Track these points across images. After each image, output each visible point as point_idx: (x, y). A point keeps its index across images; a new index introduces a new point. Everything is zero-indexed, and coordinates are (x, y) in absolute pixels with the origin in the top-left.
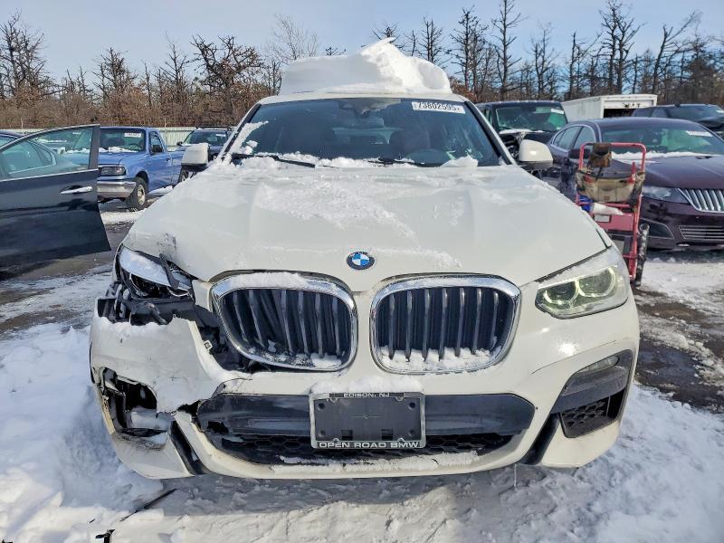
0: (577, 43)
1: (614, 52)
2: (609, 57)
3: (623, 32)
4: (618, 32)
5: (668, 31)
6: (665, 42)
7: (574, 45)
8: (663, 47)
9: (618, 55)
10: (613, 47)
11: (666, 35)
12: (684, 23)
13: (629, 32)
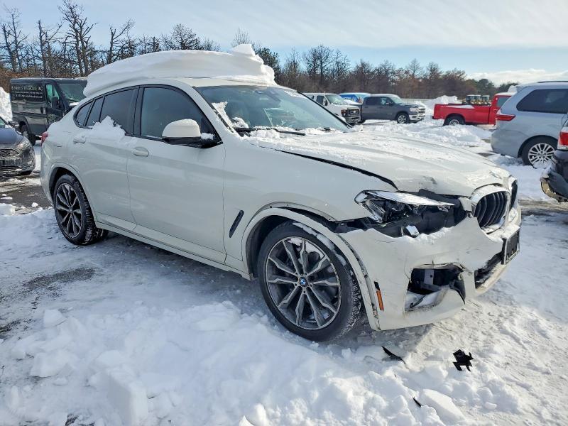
0: (43, 29)
1: (78, 41)
2: (74, 46)
3: (81, 27)
4: (76, 26)
5: (113, 31)
6: (112, 39)
7: (41, 32)
8: (112, 43)
9: (80, 45)
10: (76, 37)
11: (113, 35)
12: (124, 28)
13: (85, 27)
